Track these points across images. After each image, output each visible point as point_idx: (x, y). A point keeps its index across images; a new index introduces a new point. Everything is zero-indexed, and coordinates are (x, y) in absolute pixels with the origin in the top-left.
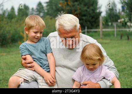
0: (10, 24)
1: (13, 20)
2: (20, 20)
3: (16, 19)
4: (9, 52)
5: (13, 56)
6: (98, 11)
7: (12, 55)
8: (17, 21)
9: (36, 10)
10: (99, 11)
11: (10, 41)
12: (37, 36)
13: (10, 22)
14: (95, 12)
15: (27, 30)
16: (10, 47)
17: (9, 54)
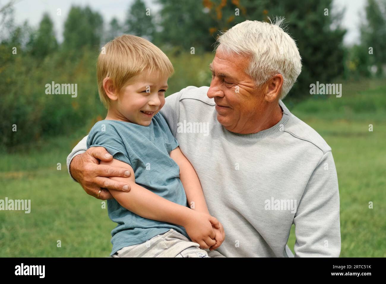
0: (36, 73)
1: (47, 60)
2: (73, 59)
3: (56, 57)
4: (35, 168)
5: (48, 182)
6: (333, 27)
7: (47, 176)
8: (61, 64)
9: (127, 27)
10: (338, 26)
11: (37, 130)
12: (152, 103)
13: (38, 67)
14: (325, 29)
15: (112, 89)
16: (39, 149)
17: (35, 176)
